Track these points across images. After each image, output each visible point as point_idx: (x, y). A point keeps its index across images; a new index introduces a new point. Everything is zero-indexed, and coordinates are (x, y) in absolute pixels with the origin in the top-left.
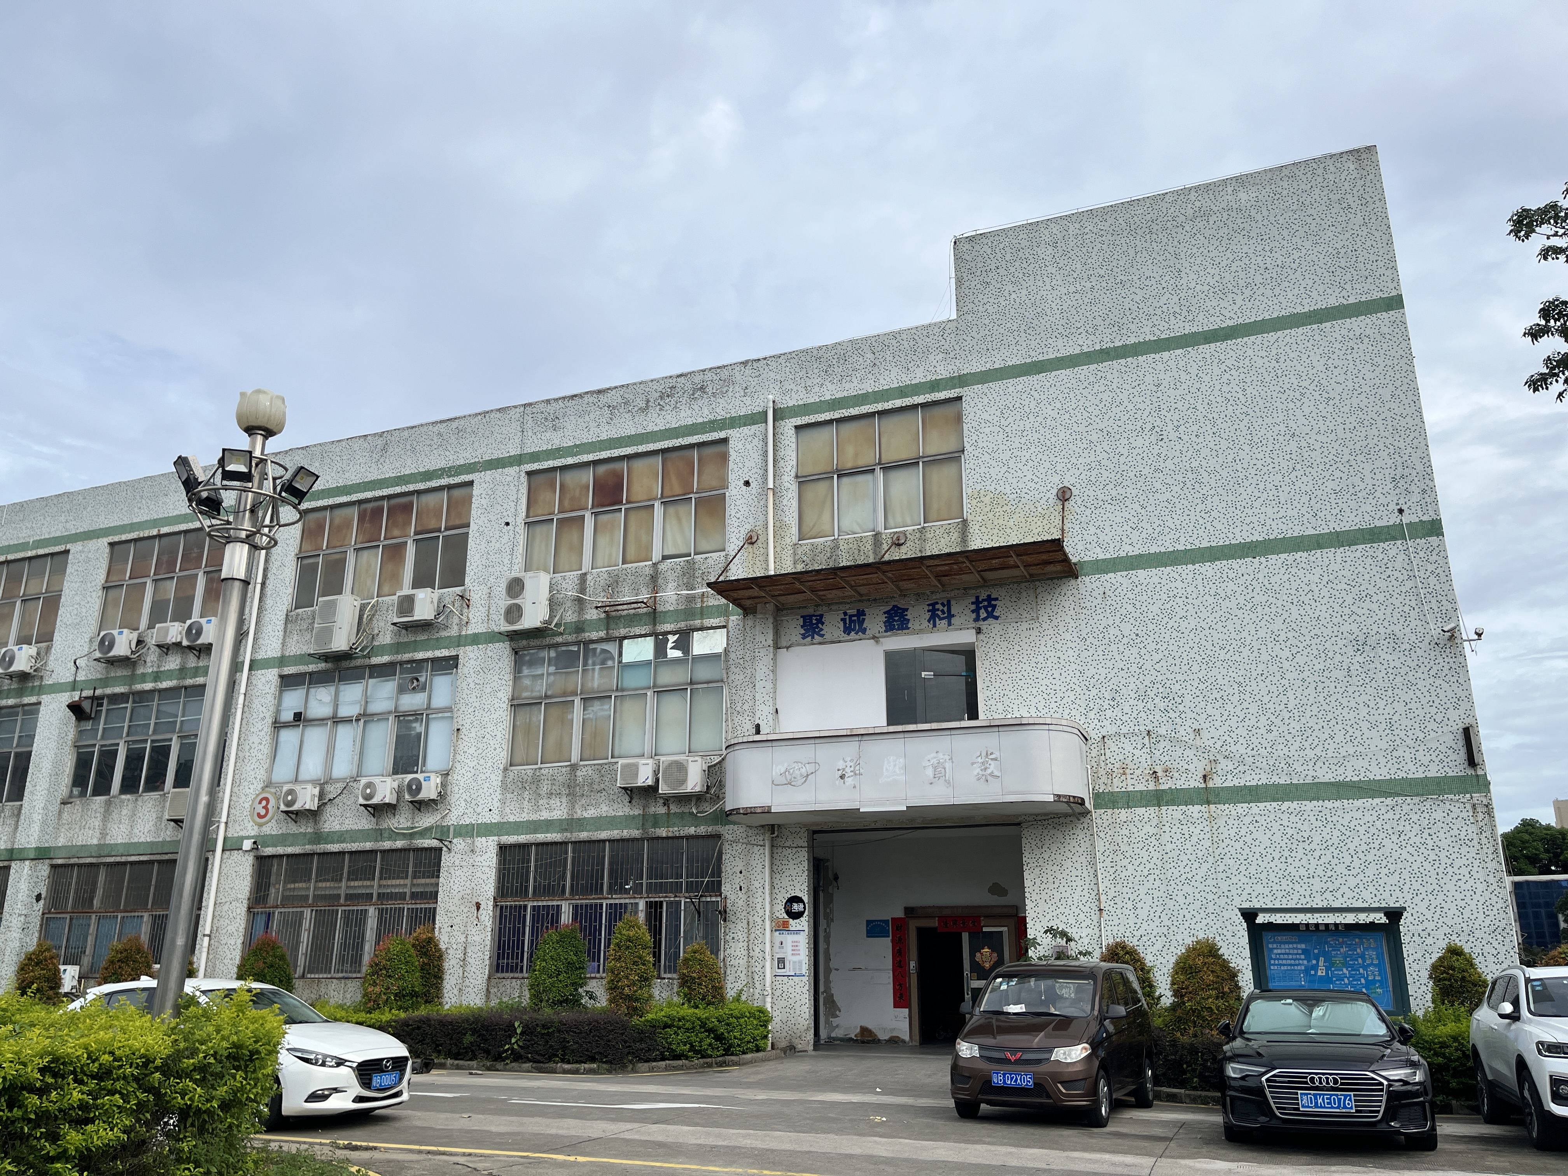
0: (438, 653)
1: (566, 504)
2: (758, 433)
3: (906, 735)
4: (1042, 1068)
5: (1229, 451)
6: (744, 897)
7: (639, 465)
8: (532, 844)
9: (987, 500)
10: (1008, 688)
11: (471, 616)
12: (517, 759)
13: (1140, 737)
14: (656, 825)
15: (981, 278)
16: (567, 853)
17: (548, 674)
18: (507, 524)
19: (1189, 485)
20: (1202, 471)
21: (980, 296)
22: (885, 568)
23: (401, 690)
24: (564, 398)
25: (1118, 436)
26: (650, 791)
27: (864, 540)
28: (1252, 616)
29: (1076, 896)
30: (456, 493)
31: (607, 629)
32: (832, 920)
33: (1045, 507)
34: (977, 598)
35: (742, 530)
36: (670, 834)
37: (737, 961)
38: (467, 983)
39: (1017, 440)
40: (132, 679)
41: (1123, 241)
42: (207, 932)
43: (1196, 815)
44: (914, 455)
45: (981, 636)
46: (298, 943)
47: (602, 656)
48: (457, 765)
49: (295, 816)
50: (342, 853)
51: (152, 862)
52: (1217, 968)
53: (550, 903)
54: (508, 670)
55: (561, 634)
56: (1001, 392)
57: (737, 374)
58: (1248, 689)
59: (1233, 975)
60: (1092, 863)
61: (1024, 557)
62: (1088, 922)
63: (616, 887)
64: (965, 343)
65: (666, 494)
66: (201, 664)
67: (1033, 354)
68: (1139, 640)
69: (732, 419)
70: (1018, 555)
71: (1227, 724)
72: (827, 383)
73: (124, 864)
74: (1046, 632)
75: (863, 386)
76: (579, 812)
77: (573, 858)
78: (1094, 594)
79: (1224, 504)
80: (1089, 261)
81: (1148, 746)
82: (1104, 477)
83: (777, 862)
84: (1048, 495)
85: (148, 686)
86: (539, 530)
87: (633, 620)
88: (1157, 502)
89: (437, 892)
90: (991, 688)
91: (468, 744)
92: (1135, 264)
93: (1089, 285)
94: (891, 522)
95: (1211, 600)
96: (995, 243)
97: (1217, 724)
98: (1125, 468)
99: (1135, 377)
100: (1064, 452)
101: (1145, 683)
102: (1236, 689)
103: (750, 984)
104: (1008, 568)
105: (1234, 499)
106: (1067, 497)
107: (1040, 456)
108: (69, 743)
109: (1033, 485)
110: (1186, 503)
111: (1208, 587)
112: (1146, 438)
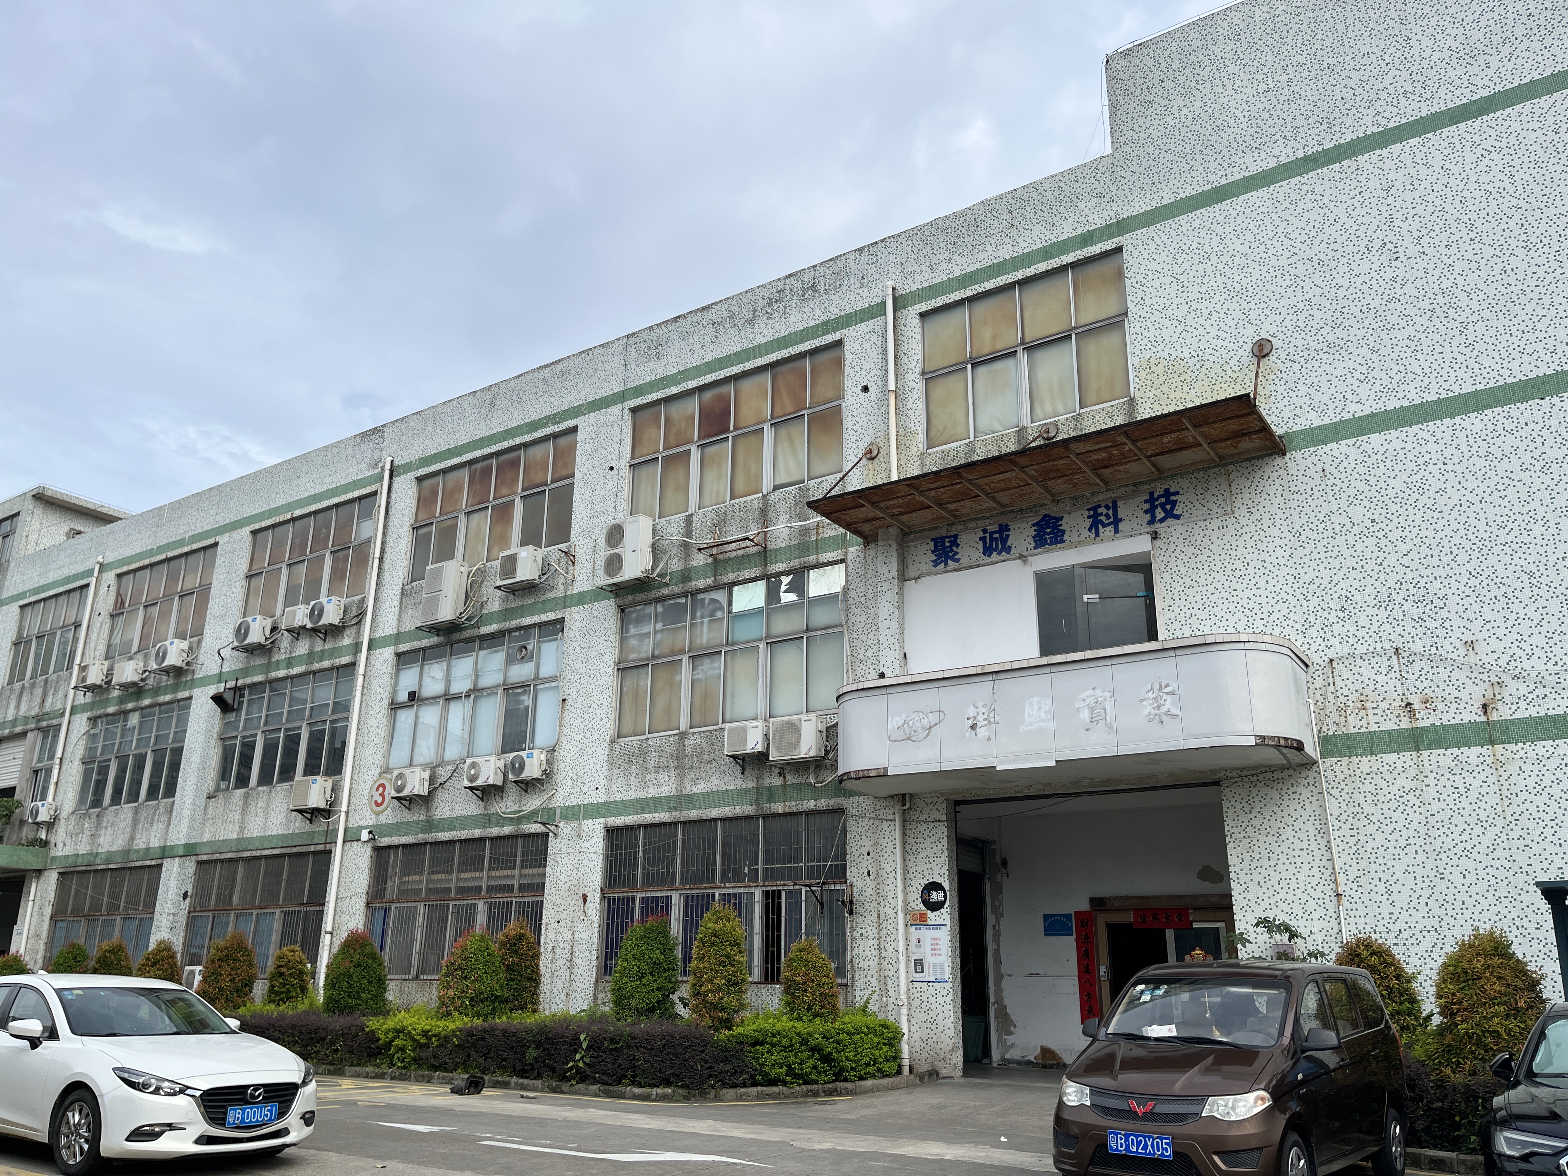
0: (544, 617)
1: (672, 439)
2: (877, 328)
3: (1053, 669)
4: (1187, 1129)
5: (1495, 259)
6: (873, 884)
7: (747, 385)
8: (639, 826)
9: (1159, 370)
10: (1196, 606)
11: (576, 574)
12: (625, 730)
13: (1385, 658)
14: (771, 799)
15: (1142, 98)
16: (676, 835)
17: (655, 632)
18: (612, 468)
19: (1439, 312)
20: (1458, 292)
21: (1141, 121)
22: (1022, 460)
23: (510, 661)
24: (667, 321)
25: (1335, 264)
26: (760, 759)
27: (1006, 439)
28: (1547, 479)
29: (1302, 877)
30: (563, 441)
31: (715, 575)
32: (1002, 915)
33: (1236, 369)
34: (1151, 494)
35: (861, 444)
36: (787, 810)
37: (867, 963)
38: (574, 987)
39: (1197, 288)
40: (268, 667)
41: (1328, 15)
42: (329, 929)
43: (1474, 760)
44: (1065, 327)
45: (1158, 543)
46: (412, 941)
47: (711, 607)
48: (563, 739)
49: (409, 802)
50: (452, 842)
51: (281, 856)
52: (1507, 973)
53: (659, 894)
54: (614, 630)
55: (667, 585)
56: (1173, 233)
57: (852, 263)
58: (1544, 579)
59: (1533, 984)
60: (1323, 831)
61: (1205, 429)
62: (1321, 912)
63: (732, 874)
64: (1123, 181)
65: (775, 415)
66: (326, 647)
67: (1212, 178)
68: (1376, 528)
69: (848, 316)
70: (1195, 426)
71: (1514, 631)
72: (956, 257)
73: (260, 858)
74: (1244, 530)
75: (1000, 253)
76: (688, 786)
77: (683, 841)
78: (1307, 473)
79: (1493, 332)
80: (1284, 49)
81: (1396, 668)
82: (1317, 320)
83: (910, 840)
84: (1241, 352)
85: (281, 673)
86: (645, 471)
87: (742, 561)
88: (1395, 341)
89: (544, 884)
90: (1174, 607)
91: (573, 715)
92: (1346, 40)
93: (1285, 78)
94: (1039, 412)
95: (1481, 463)
96: (1158, 51)
97: (1500, 632)
98: (1346, 303)
99: (1354, 183)
100: (1259, 296)
101: (1388, 585)
102: (1526, 581)
103: (884, 992)
104: (1187, 448)
105: (1508, 323)
106: (1266, 351)
107: (1227, 304)
108: (215, 736)
109: (1220, 343)
110: (1437, 337)
111: (1475, 446)
112: (1374, 259)
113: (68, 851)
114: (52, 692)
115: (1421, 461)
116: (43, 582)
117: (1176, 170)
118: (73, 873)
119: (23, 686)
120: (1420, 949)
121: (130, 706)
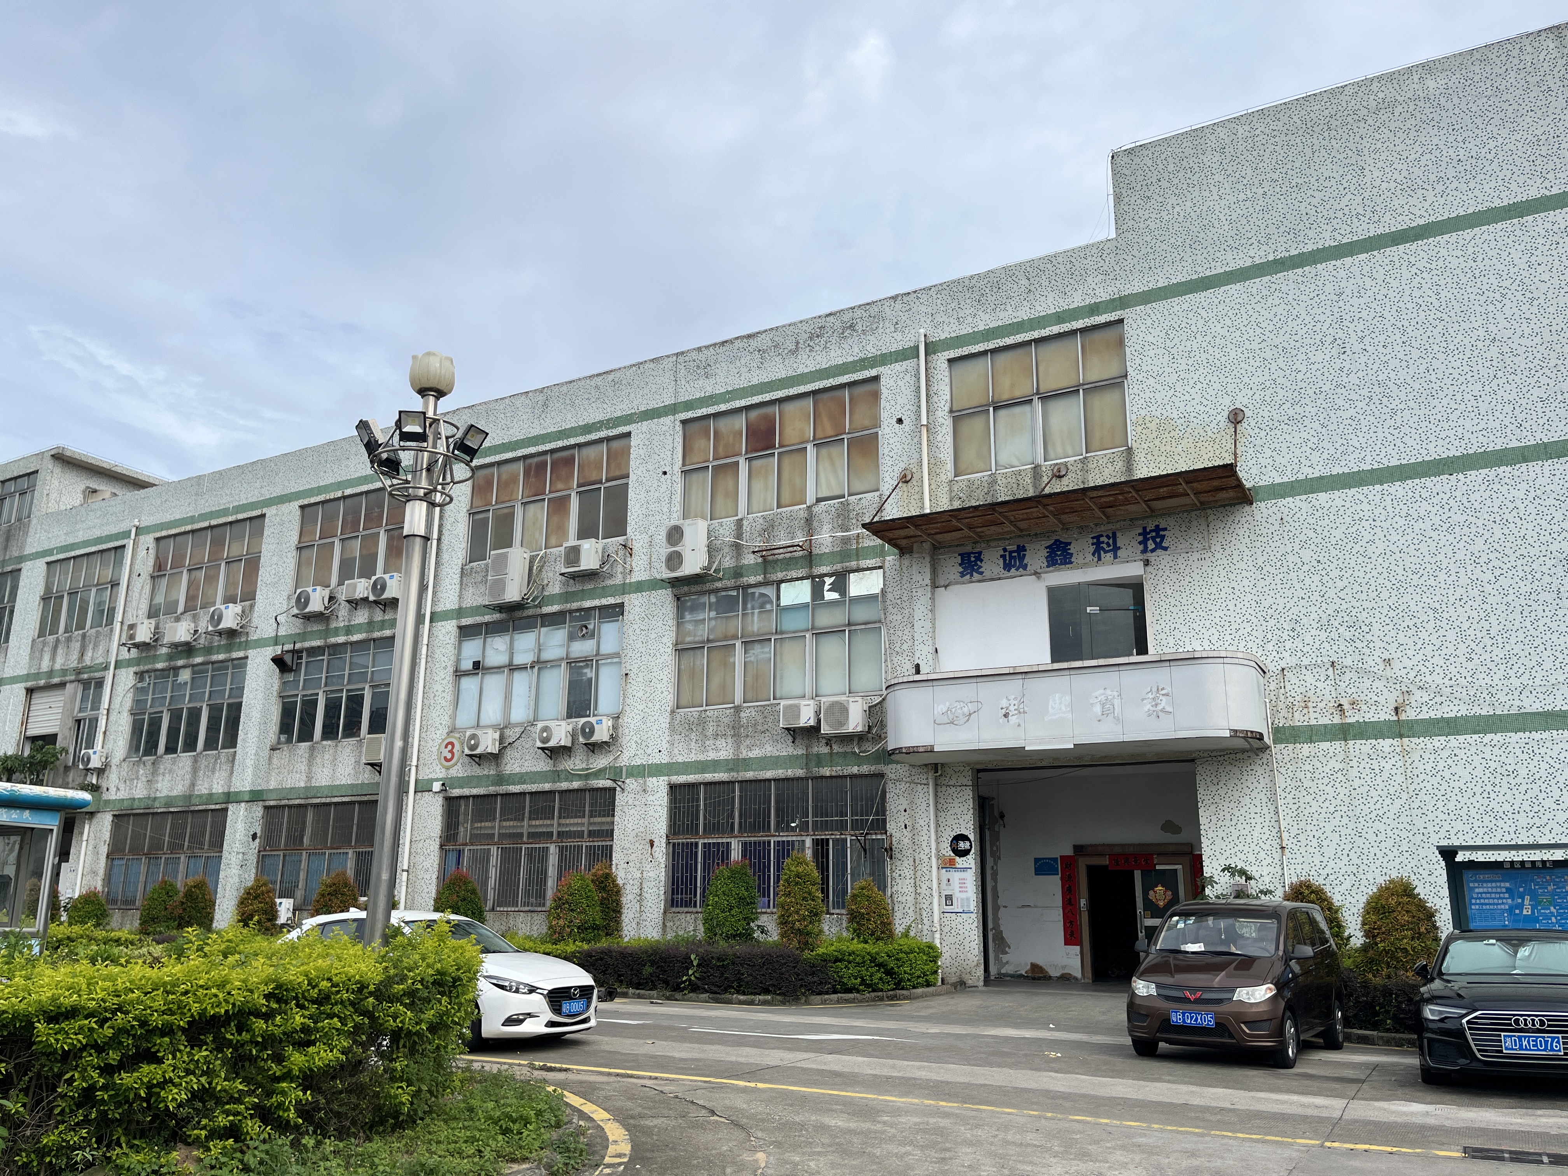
0: (605, 602)
1: (721, 450)
2: (910, 369)
3: (1072, 672)
4: (1224, 1008)
5: (1421, 360)
6: (910, 835)
7: (790, 407)
8: (700, 784)
9: (1153, 426)
10: (1179, 621)
11: (634, 565)
12: (683, 702)
13: (1324, 669)
14: (819, 764)
15: (1142, 193)
16: (734, 792)
17: (710, 619)
18: (665, 473)
19: (1375, 399)
20: (1390, 384)
21: (1141, 212)
22: (1046, 501)
23: (572, 638)
24: (715, 345)
25: (1294, 352)
26: (813, 732)
27: (1023, 474)
28: (1451, 538)
29: (1256, 834)
30: (615, 444)
31: (765, 574)
32: (999, 858)
33: (1215, 431)
34: (1145, 528)
35: (896, 468)
36: (834, 774)
37: (905, 898)
38: (644, 917)
39: (1184, 361)
40: (327, 633)
41: (1298, 140)
42: (406, 867)
43: (1387, 749)
44: (1074, 383)
45: (1149, 569)
46: (487, 878)
47: (761, 600)
48: (627, 708)
49: (479, 759)
50: (523, 794)
51: (353, 803)
52: (1413, 908)
53: (720, 841)
54: (671, 615)
55: (721, 579)
56: (1166, 313)
57: (887, 309)
58: (1445, 615)
59: (1430, 915)
60: (1273, 799)
61: (1195, 485)
62: (1269, 860)
63: (783, 825)
64: (1125, 263)
65: (817, 436)
66: (386, 617)
67: (1199, 269)
68: (1321, 567)
69: (883, 356)
70: (1187, 483)
71: (1421, 652)
72: (980, 313)
73: (329, 804)
74: (1219, 562)
75: (1018, 314)
76: (744, 752)
77: (741, 797)
78: (1270, 520)
79: (1416, 418)
80: (1261, 165)
81: (1332, 677)
82: (1280, 397)
83: (941, 801)
84: (1219, 418)
85: (341, 639)
86: (695, 477)
87: (789, 563)
88: (1340, 420)
89: (612, 830)
90: (1161, 621)
91: (636, 687)
92: (1312, 164)
93: (1261, 191)
94: (1052, 454)
95: (1401, 522)
96: (1156, 154)
97: (1410, 653)
98: (1303, 385)
99: (1313, 286)
100: (1235, 372)
101: (1328, 612)
102: (1432, 616)
103: (918, 920)
104: (1177, 496)
105: (1428, 413)
106: (1239, 419)
107: (1209, 377)
108: (275, 693)
109: (1202, 408)
110: (1372, 419)
111: (1398, 508)
112: (1326, 352)
113: (122, 795)
114: (91, 646)
115: (1356, 517)
116: (71, 540)
117: (1169, 258)
118: (129, 815)
119: (58, 640)
120: (1342, 889)
121: (180, 663)
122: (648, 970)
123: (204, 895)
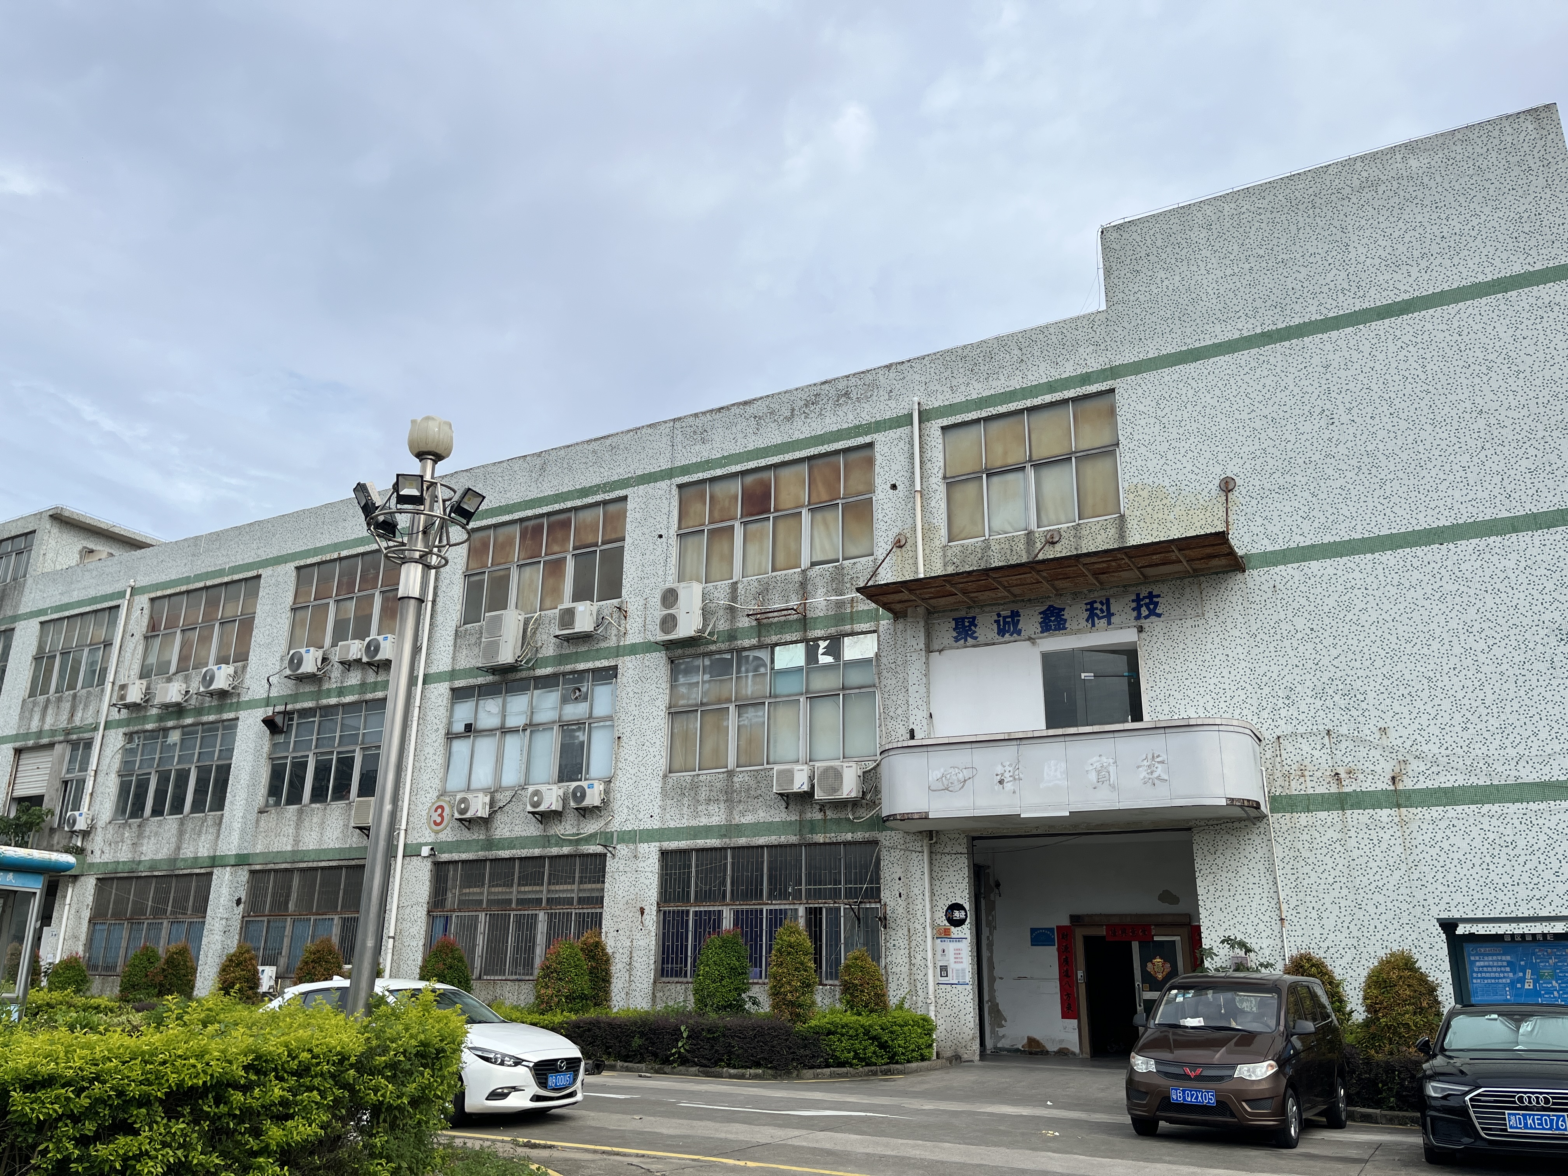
0: (598, 664)
1: (716, 515)
2: (904, 436)
3: (1067, 738)
4: (1224, 1085)
5: (1409, 431)
6: (904, 904)
7: (785, 473)
8: (692, 850)
9: (1145, 494)
10: (1174, 688)
11: (628, 627)
12: (676, 766)
13: (1319, 737)
14: (812, 831)
15: (1131, 267)
16: (726, 859)
17: (704, 682)
18: (661, 536)
19: (1364, 469)
20: (1379, 455)
21: (1131, 285)
22: (1039, 567)
23: (565, 700)
24: (711, 411)
25: (1284, 422)
26: (806, 797)
27: (1016, 540)
28: (1443, 607)
29: (1254, 905)
30: (612, 508)
31: (759, 637)
32: (995, 928)
33: (1207, 499)
34: (1138, 595)
35: (890, 533)
36: (827, 841)
37: (899, 969)
38: (633, 987)
39: (1175, 430)
40: (319, 694)
41: (1283, 218)
42: (392, 934)
43: (1385, 819)
44: (1066, 451)
45: (1143, 635)
46: (475, 944)
47: (755, 663)
48: (619, 772)
49: (468, 823)
50: (512, 859)
51: (339, 867)
52: (1414, 982)
53: (711, 909)
54: (665, 678)
55: (715, 642)
56: (1156, 383)
57: (881, 378)
58: (1440, 684)
59: (1432, 989)
60: (1271, 870)
61: (1187, 552)
62: (1269, 932)
63: (776, 893)
64: (1116, 334)
65: (813, 501)
66: (379, 679)
67: (1188, 341)
68: (1314, 635)
69: (877, 423)
70: (1180, 550)
71: (1416, 721)
72: (973, 382)
73: (316, 869)
74: (1212, 630)
75: (1011, 383)
76: (737, 818)
77: (733, 864)
78: (1263, 588)
79: (1405, 488)
80: (1247, 241)
81: (1328, 746)
82: (1271, 466)
83: (936, 869)
84: (1210, 486)
85: (333, 701)
86: (691, 541)
87: (784, 627)
88: (1330, 489)
89: (602, 897)
90: (1155, 688)
91: (628, 751)
92: (1297, 240)
93: (1247, 266)
94: (1045, 521)
95: (1393, 590)
96: (1145, 230)
97: (1406, 722)
98: (1293, 455)
99: (1301, 359)
100: (1226, 441)
101: (1322, 680)
102: (1426, 684)
103: (913, 992)
104: (1170, 563)
105: (1416, 483)
106: (1230, 487)
107: (1200, 446)
108: (265, 755)
109: (1194, 477)
110: (1362, 489)
111: (1390, 577)
112: (1315, 422)
113: (107, 858)
114: (81, 706)
115: (1348, 585)
116: (65, 600)
117: (1159, 330)
118: (112, 879)
119: (48, 700)
120: (1343, 962)
121: (170, 724)
122: (637, 1041)
123: (185, 961)
